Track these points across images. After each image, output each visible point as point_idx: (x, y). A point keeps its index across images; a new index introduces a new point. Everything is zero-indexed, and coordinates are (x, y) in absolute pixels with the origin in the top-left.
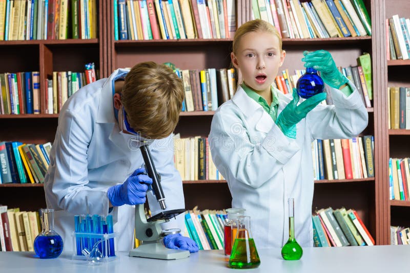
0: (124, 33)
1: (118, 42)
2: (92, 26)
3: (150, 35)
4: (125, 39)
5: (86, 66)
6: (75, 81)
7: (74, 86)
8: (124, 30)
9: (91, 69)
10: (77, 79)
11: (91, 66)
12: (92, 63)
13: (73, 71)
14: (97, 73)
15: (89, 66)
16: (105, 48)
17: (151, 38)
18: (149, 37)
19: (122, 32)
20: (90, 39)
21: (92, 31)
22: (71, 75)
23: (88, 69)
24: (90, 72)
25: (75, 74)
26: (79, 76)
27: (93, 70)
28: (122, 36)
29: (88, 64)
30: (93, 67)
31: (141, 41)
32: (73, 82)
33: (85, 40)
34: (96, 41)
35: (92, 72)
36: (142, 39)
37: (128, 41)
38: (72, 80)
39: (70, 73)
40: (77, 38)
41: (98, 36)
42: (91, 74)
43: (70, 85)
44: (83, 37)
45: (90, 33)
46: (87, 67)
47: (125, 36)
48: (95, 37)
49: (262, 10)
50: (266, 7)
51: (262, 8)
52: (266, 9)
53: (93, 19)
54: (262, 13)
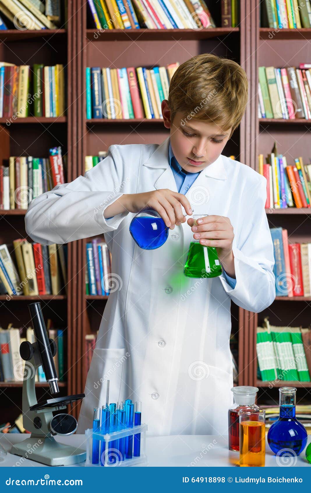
0: (99, 110)
1: (90, 121)
2: (58, 100)
3: (131, 112)
4: (99, 117)
5: (51, 150)
6: (37, 168)
7: (35, 175)
8: (99, 105)
9: (56, 154)
10: (40, 166)
11: (57, 150)
12: (58, 147)
13: (34, 157)
14: (65, 159)
15: (54, 151)
16: (75, 128)
17: (132, 117)
18: (130, 115)
19: (96, 107)
20: (55, 118)
21: (59, 107)
22: (32, 162)
23: (53, 154)
24: (55, 158)
25: (36, 160)
26: (41, 163)
27: (60, 156)
28: (96, 113)
29: (53, 148)
30: (60, 151)
31: (119, 121)
32: (35, 170)
33: (50, 118)
34: (63, 120)
35: (58, 158)
36: (121, 118)
37: (102, 120)
38: (33, 168)
39: (30, 159)
40: (40, 115)
41: (66, 114)
42: (57, 161)
43: (30, 174)
44: (48, 114)
45: (55, 109)
46: (52, 152)
47: (99, 113)
48: (62, 114)
49: (271, 83)
50: (275, 79)
51: (271, 80)
52: (275, 81)
53: (59, 92)
54: (271, 86)
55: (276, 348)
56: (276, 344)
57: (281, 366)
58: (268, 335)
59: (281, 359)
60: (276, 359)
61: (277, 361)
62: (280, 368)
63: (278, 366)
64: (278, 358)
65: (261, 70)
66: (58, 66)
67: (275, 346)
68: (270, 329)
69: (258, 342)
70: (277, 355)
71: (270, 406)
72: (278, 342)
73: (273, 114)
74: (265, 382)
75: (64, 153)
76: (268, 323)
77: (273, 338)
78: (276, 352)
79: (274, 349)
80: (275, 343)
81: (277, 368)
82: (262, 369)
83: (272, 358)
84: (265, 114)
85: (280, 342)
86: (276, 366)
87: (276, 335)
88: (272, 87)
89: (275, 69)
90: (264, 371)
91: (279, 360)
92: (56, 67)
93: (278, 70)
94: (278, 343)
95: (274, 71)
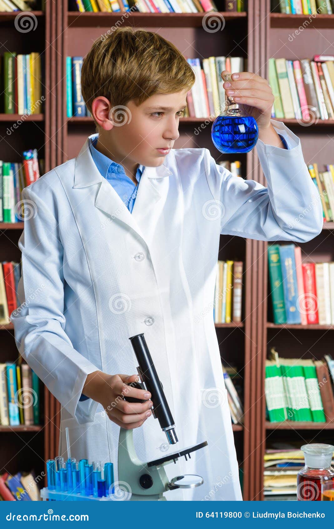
0: (80, 106)
1: (71, 120)
2: (35, 95)
4: (81, 115)
5: (25, 154)
6: (8, 174)
7: (6, 183)
8: (81, 101)
9: (32, 158)
10: (11, 172)
11: (32, 153)
12: (33, 149)
13: (5, 161)
14: (41, 164)
15: (29, 154)
16: (54, 128)
19: (77, 104)
20: (30, 116)
23: (27, 158)
24: (30, 163)
25: (7, 165)
26: (13, 169)
27: (36, 160)
28: (77, 111)
29: (27, 150)
30: (35, 155)
32: (5, 177)
34: (40, 118)
35: (33, 163)
37: (85, 119)
38: (3, 174)
39: (0, 163)
40: (11, 112)
41: (43, 111)
42: (33, 166)
43: (0, 182)
44: (21, 111)
45: (30, 105)
46: (26, 156)
47: (82, 111)
48: (38, 112)
49: (282, 78)
50: (287, 73)
51: (282, 74)
52: (287, 75)
53: (35, 85)
54: (281, 81)
55: (285, 384)
56: (286, 380)
57: (291, 405)
58: (277, 368)
59: (292, 396)
60: (286, 397)
61: (287, 399)
62: (290, 407)
63: (288, 404)
64: (288, 395)
65: (271, 62)
66: (33, 55)
67: (285, 381)
68: (278, 362)
69: (266, 377)
70: (287, 392)
71: (279, 451)
72: (289, 376)
73: (284, 113)
74: (274, 423)
75: (41, 157)
76: (276, 355)
77: (283, 372)
78: (286, 388)
79: (284, 384)
80: (285, 378)
81: (287, 407)
82: (270, 409)
83: (281, 395)
84: (275, 114)
85: (291, 377)
86: (286, 404)
87: (286, 369)
88: (283, 82)
89: (287, 62)
90: (272, 411)
91: (290, 398)
92: (31, 55)
93: (290, 62)
94: (289, 378)
95: (285, 64)
